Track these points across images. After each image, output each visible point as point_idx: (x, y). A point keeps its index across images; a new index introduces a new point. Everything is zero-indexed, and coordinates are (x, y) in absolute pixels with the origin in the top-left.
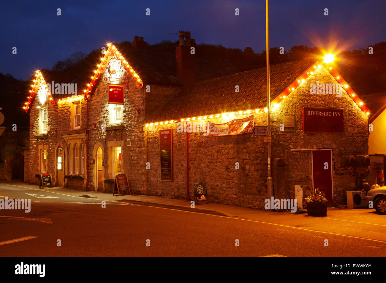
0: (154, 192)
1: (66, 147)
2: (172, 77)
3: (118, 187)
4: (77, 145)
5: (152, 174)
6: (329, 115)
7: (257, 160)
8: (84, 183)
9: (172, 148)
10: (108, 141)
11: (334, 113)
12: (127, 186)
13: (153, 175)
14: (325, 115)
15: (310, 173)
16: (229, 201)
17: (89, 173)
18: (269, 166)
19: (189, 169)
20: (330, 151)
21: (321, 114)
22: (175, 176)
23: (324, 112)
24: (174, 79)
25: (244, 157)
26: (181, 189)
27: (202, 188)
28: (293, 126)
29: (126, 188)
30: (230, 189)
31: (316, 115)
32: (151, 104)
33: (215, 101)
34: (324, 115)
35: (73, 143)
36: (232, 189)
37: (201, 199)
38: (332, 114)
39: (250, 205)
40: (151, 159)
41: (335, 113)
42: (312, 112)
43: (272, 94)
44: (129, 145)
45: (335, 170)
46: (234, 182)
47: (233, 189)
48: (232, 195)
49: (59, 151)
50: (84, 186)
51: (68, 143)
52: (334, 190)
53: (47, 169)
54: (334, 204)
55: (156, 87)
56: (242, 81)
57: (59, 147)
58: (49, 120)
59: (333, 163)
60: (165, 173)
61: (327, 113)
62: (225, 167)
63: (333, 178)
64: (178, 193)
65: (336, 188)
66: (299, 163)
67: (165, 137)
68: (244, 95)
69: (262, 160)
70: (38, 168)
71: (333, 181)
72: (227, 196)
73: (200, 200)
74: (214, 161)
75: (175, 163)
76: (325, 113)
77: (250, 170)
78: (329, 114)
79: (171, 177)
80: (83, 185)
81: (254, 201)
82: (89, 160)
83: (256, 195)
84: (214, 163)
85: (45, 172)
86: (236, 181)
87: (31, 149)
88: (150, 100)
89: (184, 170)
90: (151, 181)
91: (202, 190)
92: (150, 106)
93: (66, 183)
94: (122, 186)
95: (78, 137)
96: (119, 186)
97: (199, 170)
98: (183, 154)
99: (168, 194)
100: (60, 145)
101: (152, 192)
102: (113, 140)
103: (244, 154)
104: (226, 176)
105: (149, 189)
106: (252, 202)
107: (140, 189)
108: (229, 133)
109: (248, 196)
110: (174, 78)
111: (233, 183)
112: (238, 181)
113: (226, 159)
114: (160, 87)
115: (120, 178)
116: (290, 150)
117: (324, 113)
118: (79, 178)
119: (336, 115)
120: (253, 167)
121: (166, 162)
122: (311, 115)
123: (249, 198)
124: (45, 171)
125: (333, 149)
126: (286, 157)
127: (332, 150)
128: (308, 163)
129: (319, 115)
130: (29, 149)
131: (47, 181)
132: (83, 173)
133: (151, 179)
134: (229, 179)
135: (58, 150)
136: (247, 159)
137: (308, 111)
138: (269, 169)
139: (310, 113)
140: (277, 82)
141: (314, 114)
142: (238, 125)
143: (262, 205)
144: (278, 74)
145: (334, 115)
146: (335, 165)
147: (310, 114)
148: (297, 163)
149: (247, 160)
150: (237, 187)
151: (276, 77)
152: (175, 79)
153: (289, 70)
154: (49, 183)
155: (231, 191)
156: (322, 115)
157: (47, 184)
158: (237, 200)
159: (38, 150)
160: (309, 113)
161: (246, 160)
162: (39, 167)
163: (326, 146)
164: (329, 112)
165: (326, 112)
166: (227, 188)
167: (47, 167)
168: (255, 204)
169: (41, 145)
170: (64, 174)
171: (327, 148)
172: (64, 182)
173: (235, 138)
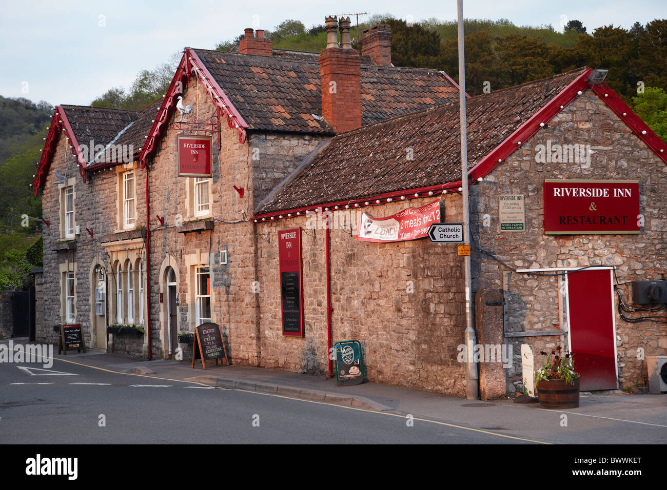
0: (272, 361)
1: (110, 267)
2: (313, 115)
3: (201, 350)
4: (131, 264)
5: (267, 322)
6: (605, 196)
7: (448, 292)
8: (144, 343)
9: (302, 268)
10: (185, 254)
11: (617, 190)
12: (220, 349)
13: (270, 324)
14: (595, 194)
15: (561, 319)
16: (402, 379)
17: (153, 322)
18: (468, 305)
19: (330, 310)
20: (609, 270)
21: (586, 193)
22: (307, 327)
23: (593, 190)
24: (315, 119)
25: (427, 287)
26: (318, 354)
27: (353, 352)
28: (521, 220)
29: (219, 353)
30: (403, 353)
31: (574, 195)
32: (264, 175)
33: (381, 169)
34: (594, 196)
35: (122, 258)
36: (407, 353)
37: (349, 374)
38: (611, 192)
39: (439, 387)
40: (265, 292)
41: (619, 190)
42: (565, 190)
43: (480, 154)
44: (224, 261)
45: (620, 312)
46: (409, 339)
47: (409, 353)
48: (407, 366)
49: (98, 276)
50: (143, 349)
51: (114, 259)
52: (618, 355)
53: (76, 314)
54: (620, 383)
55: (275, 139)
56: (438, 124)
57: (98, 266)
58: (77, 210)
59: (617, 298)
60: (290, 320)
61: (599, 191)
62: (394, 306)
63: (617, 329)
64: (314, 362)
65: (623, 349)
66: (535, 299)
67: (289, 245)
68: (433, 156)
69: (457, 292)
70: (59, 312)
71: (617, 334)
72: (399, 367)
73: (348, 376)
74: (375, 296)
75: (307, 300)
76: (595, 191)
77: (436, 313)
78: (604, 193)
79: (299, 328)
80: (142, 346)
81: (445, 377)
82: (152, 294)
83: (449, 365)
84: (375, 299)
85: (72, 319)
86: (413, 336)
87: (47, 272)
88: (263, 168)
89: (322, 314)
90: (265, 337)
91: (352, 354)
92: (263, 179)
93: (110, 342)
94: (210, 347)
95: (132, 247)
96: (204, 349)
97: (348, 313)
98: (320, 280)
99: (296, 364)
100: (99, 263)
101: (268, 361)
102: (195, 252)
103: (427, 281)
104: (395, 325)
105: (263, 354)
106: (443, 381)
107: (247, 355)
108: (399, 237)
109: (434, 368)
110: (316, 117)
111: (409, 341)
112: (416, 337)
113: (396, 291)
114: (284, 139)
115: (207, 332)
116: (515, 271)
117: (592, 192)
118: (134, 333)
119: (620, 194)
120: (442, 306)
121: (291, 298)
122: (563, 195)
123: (437, 372)
124: (73, 317)
125: (615, 268)
126: (507, 286)
127: (612, 268)
128: (557, 296)
129: (581, 195)
130: (42, 272)
131: (74, 340)
132: (141, 321)
133: (266, 333)
134: (402, 333)
135: (95, 274)
136: (432, 290)
137: (555, 189)
138: (468, 311)
139: (560, 193)
140: (496, 128)
141: (568, 194)
142: (415, 220)
143: (459, 386)
144: (503, 109)
145: (617, 195)
146: (620, 302)
147: (559, 195)
148: (531, 298)
149: (432, 292)
150: (414, 349)
151: (497, 117)
152: (317, 121)
153: (524, 102)
154: (78, 343)
155: (404, 357)
156: (589, 195)
157: (74, 346)
158: (416, 376)
159: (59, 274)
160: (556, 192)
161: (430, 292)
162: (61, 310)
163: (600, 260)
164: (605, 190)
165: (597, 190)
166: (398, 351)
167: (76, 310)
168: (447, 384)
169: (64, 262)
170: (107, 324)
171: (601, 266)
172: (108, 341)
173: (410, 246)
